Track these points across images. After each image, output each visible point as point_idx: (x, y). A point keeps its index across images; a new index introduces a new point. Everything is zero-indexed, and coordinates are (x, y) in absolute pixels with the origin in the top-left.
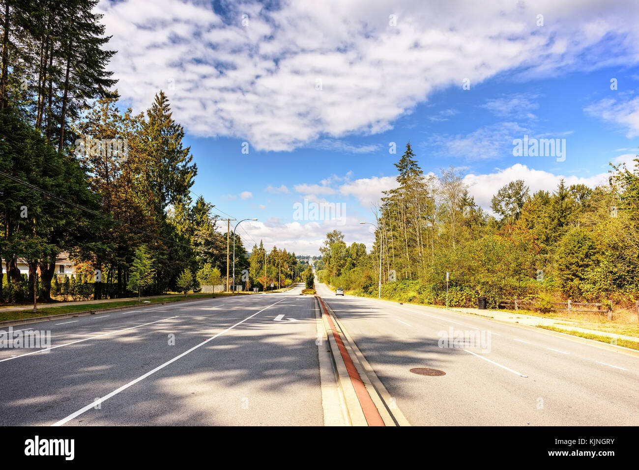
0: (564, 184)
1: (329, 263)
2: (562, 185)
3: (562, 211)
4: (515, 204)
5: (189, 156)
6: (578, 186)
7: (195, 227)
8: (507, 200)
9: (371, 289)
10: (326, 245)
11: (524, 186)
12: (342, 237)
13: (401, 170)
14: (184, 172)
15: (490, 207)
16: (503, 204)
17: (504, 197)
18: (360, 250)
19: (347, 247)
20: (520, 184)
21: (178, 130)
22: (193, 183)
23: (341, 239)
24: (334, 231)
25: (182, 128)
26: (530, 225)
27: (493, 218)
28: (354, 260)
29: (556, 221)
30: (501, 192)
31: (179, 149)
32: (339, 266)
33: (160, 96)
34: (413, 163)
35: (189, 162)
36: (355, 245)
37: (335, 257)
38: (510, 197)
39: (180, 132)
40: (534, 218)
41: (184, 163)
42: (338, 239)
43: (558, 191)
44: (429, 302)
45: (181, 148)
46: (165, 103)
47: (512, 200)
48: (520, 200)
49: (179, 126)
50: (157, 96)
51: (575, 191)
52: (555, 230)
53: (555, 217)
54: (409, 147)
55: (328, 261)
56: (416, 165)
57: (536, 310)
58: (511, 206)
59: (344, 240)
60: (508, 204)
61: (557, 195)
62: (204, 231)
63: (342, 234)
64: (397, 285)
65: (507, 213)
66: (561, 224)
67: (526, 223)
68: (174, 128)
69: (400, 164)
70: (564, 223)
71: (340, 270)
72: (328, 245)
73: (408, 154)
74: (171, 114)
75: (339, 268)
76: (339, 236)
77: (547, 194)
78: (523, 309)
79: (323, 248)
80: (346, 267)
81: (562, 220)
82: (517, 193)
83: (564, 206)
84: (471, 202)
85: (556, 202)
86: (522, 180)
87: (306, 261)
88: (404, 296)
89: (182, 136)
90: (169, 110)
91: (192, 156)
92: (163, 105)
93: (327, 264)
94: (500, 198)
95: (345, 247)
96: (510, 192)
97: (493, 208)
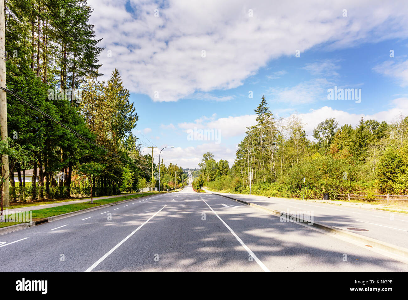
0: (363, 120)
1: (205, 173)
2: (362, 121)
3: (362, 138)
4: (329, 134)
5: (133, 108)
6: (370, 121)
7: (129, 152)
8: (323, 131)
9: (240, 189)
10: (203, 161)
11: (335, 121)
12: (213, 156)
13: (258, 114)
14: (131, 119)
15: (312, 135)
16: (321, 134)
17: (322, 129)
18: (225, 164)
19: (216, 163)
20: (332, 121)
21: (126, 92)
22: (136, 125)
23: (212, 158)
24: (208, 152)
25: (128, 91)
26: (340, 147)
27: (314, 143)
28: (221, 171)
29: (358, 144)
30: (320, 126)
31: (127, 104)
32: (212, 175)
33: (115, 72)
34: (266, 109)
35: (133, 112)
36: (221, 161)
37: (209, 169)
38: (326, 129)
39: (127, 94)
40: (343, 142)
41: (130, 113)
42: (210, 158)
43: (360, 125)
44: (288, 197)
45: (128, 104)
46: (118, 76)
47: (327, 131)
48: (332, 131)
49: (126, 90)
50: (113, 72)
51: (369, 124)
52: (357, 150)
53: (357, 141)
54: (263, 98)
55: (204, 172)
56: (268, 110)
57: (364, 200)
58: (326, 135)
59: (214, 158)
60: (324, 133)
61: (359, 127)
62: (134, 154)
63: (213, 154)
64: (261, 186)
65: (323, 139)
66: (361, 146)
67: (338, 146)
68: (124, 91)
69: (258, 109)
70: (363, 145)
71: (212, 177)
72: (204, 162)
73: (263, 103)
74: (122, 83)
75: (212, 176)
76: (211, 156)
77: (350, 126)
78: (354, 199)
79: (201, 164)
80: (216, 175)
81: (362, 143)
82: (331, 126)
83: (363, 134)
84: (303, 133)
85: (358, 132)
86: (334, 118)
87: (186, 171)
88: (268, 193)
89: (129, 96)
90: (120, 80)
91: (135, 108)
92: (117, 77)
93: (203, 173)
94: (319, 130)
95: (215, 163)
96: (326, 126)
97: (314, 136)
